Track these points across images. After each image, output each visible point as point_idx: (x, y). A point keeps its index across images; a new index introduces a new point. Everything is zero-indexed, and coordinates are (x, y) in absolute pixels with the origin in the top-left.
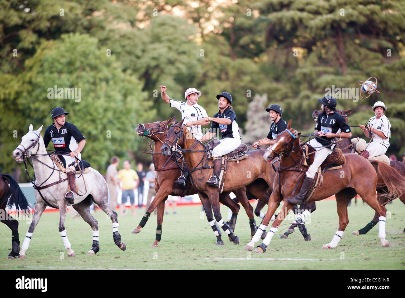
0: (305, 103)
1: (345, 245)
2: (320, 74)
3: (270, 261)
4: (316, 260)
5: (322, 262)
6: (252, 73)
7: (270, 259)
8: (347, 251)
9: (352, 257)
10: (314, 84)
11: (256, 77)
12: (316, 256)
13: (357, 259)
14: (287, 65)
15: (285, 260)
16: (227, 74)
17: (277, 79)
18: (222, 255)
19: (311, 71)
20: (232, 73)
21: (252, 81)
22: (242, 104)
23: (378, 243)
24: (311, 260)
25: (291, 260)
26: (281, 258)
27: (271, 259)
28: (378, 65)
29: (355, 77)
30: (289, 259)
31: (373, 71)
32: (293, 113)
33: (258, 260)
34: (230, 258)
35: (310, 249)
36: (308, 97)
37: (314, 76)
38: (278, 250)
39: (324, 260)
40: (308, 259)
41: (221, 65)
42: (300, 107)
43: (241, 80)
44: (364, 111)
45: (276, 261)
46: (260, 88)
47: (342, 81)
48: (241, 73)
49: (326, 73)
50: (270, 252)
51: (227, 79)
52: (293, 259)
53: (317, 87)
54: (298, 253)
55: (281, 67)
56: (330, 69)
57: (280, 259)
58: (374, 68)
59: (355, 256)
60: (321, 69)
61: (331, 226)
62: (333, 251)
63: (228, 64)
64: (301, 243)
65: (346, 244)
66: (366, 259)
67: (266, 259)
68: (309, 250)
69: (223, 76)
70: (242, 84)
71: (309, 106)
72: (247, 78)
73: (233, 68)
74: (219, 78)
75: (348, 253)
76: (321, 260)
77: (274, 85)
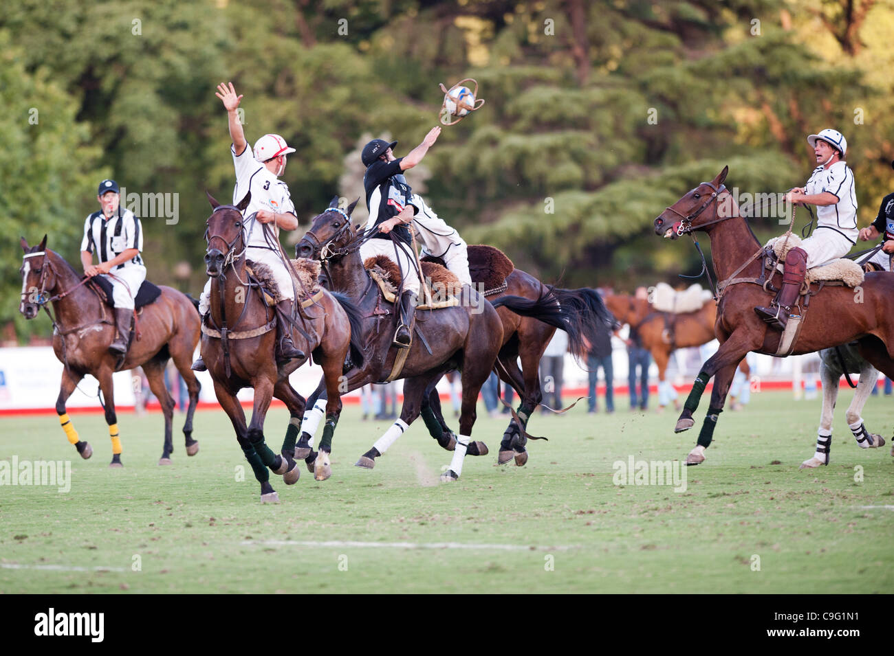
0: (487, 157)
1: (591, 512)
2: (523, 84)
3: (407, 549)
4: (521, 547)
5: (535, 553)
6: (353, 80)
7: (404, 544)
8: (596, 527)
9: (611, 540)
10: (510, 108)
11: (364, 89)
12: (520, 539)
13: (624, 547)
14: (440, 61)
15: (442, 548)
16: (290, 80)
17: (416, 96)
18: (285, 533)
19: (503, 77)
20: (303, 79)
21: (353, 100)
22: (328, 157)
23: (673, 507)
24: (508, 547)
25: (460, 549)
26: (434, 542)
27: (409, 545)
28: (669, 63)
29: (612, 92)
30: (452, 545)
31: (657, 79)
32: (457, 180)
33: (375, 548)
34: (305, 540)
35: (505, 520)
36: (493, 142)
37: (509, 88)
38: (425, 522)
39: (540, 547)
40: (500, 546)
41: (276, 58)
42: (473, 166)
43: (327, 98)
44: (632, 179)
45: (421, 548)
46: (373, 117)
47: (578, 101)
48: (324, 79)
49: (538, 81)
50: (405, 526)
51: (292, 94)
52: (464, 546)
53: (517, 117)
54: (476, 530)
55: (427, 66)
56: (550, 73)
57: (429, 545)
58: (659, 71)
59: (618, 538)
60: (527, 71)
61: (555, 463)
62: (563, 527)
63: (293, 56)
64: (482, 506)
65: (594, 509)
66: (645, 548)
67: (395, 545)
68: (501, 524)
69: (281, 87)
70: (328, 107)
71: (496, 163)
72: (341, 93)
73: (307, 66)
74: (271, 91)
75: (599, 532)
76: (533, 549)
77: (410, 110)
